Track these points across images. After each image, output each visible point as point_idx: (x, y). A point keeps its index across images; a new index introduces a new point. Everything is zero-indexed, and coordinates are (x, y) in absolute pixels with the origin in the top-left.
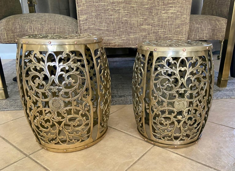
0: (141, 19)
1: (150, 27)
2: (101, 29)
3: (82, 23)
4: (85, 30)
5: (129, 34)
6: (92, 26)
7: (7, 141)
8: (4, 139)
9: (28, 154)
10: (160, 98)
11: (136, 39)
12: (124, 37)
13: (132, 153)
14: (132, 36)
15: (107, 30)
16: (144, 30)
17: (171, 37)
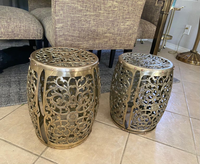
0: (106, 29)
1: (111, 35)
2: (74, 36)
3: (58, 30)
4: (60, 36)
5: (95, 39)
6: (66, 33)
7: (10, 143)
8: (6, 141)
9: (39, 155)
10: (142, 103)
11: (99, 43)
12: (91, 42)
13: (118, 142)
14: (97, 42)
15: (79, 37)
16: (107, 37)
17: (124, 42)
